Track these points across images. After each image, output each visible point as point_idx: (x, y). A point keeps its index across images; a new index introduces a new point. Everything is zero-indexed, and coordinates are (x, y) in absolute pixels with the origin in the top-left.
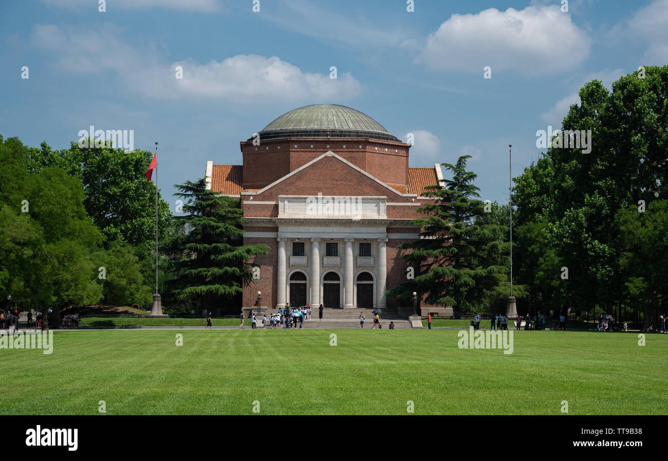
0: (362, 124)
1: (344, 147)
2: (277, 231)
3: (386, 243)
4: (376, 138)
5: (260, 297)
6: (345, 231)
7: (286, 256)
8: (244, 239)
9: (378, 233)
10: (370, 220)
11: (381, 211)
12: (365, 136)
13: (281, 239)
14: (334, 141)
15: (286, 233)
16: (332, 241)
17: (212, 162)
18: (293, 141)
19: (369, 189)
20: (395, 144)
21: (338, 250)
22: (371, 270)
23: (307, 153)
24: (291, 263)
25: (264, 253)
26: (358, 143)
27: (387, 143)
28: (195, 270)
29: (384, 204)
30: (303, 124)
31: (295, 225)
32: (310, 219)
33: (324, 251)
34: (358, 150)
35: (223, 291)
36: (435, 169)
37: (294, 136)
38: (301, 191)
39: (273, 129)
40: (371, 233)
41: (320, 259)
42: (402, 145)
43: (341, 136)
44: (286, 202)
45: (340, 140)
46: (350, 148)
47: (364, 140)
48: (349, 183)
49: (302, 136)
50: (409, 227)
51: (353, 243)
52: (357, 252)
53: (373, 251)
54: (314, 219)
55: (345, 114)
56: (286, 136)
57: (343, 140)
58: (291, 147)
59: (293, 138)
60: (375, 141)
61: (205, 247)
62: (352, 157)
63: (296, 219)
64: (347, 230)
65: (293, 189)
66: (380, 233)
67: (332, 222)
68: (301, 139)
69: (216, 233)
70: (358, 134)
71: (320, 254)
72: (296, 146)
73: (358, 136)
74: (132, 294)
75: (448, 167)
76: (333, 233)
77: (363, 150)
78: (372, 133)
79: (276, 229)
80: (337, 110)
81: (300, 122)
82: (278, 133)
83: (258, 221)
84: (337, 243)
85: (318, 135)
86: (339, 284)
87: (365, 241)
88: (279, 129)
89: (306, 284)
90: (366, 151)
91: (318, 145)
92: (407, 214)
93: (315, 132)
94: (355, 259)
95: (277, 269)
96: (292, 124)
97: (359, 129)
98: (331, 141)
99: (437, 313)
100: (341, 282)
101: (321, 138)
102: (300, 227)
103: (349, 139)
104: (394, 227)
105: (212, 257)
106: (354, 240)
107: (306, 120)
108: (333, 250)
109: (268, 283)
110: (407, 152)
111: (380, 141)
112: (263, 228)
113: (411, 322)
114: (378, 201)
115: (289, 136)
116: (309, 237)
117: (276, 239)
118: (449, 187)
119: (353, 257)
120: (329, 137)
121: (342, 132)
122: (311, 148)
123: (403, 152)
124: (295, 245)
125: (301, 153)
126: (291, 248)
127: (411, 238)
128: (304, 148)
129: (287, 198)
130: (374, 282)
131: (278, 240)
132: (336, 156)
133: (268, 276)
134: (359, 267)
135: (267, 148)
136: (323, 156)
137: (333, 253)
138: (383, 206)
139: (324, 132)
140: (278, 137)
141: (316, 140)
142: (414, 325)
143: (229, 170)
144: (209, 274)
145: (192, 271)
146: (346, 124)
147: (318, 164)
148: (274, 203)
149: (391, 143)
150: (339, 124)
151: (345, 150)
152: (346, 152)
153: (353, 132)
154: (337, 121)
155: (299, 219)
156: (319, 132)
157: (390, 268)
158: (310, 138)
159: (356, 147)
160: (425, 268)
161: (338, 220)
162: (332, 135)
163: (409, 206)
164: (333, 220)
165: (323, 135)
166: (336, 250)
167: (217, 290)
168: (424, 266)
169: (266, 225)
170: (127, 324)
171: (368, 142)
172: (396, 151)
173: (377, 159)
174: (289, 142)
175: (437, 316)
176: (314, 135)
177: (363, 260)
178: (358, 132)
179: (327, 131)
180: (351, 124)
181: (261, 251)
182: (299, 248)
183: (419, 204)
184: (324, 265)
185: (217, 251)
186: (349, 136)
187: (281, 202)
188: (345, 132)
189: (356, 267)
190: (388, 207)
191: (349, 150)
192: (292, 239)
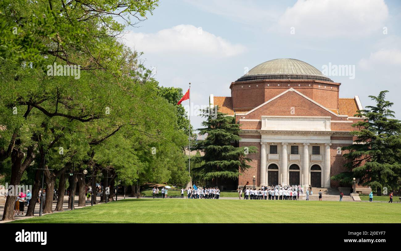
0: (309, 71)
1: (299, 85)
2: (261, 138)
3: (330, 146)
4: (319, 79)
5: (255, 179)
6: (304, 139)
7: (266, 154)
8: (240, 143)
9: (325, 140)
10: (320, 131)
11: (327, 126)
12: (312, 78)
13: (263, 143)
14: (293, 82)
15: (266, 139)
16: (295, 144)
17: (213, 95)
18: (268, 82)
19: (316, 112)
20: (331, 83)
21: (299, 151)
22: (320, 163)
23: (275, 89)
24: (269, 158)
25: (255, 152)
26: (308, 83)
27: (326, 83)
28: (213, 162)
29: (329, 122)
30: (272, 71)
31: (272, 134)
32: (282, 131)
33: (290, 151)
34: (308, 87)
35: (231, 175)
36: (355, 99)
37: (267, 78)
38: (273, 113)
39: (253, 74)
40: (321, 140)
41: (287, 156)
42: (334, 84)
43: (297, 78)
44: (266, 120)
45: (296, 81)
46: (303, 86)
47: (312, 81)
48: (304, 108)
49: (272, 78)
50: (345, 136)
51: (309, 146)
52: (311, 152)
53: (321, 151)
54: (284, 131)
55: (299, 65)
56: (261, 79)
57: (298, 81)
58: (265, 85)
59: (267, 80)
60: (319, 82)
61: (219, 148)
62: (304, 92)
63: (272, 131)
64: (305, 138)
65: (268, 112)
66: (326, 140)
67: (295, 133)
68: (272, 81)
69: (225, 139)
70: (307, 77)
71: (287, 152)
72: (268, 85)
73: (308, 78)
74: (179, 176)
75: (373, 98)
76: (296, 139)
77: (312, 87)
78: (316, 77)
79: (260, 137)
80: (293, 62)
81: (270, 70)
82: (256, 77)
83: (248, 132)
84: (298, 146)
85: (283, 78)
86: (299, 172)
87: (316, 145)
88: (256, 74)
89: (278, 171)
90: (313, 88)
91: (283, 84)
92: (344, 128)
93: (280, 76)
94: (310, 156)
95: (260, 162)
96: (265, 71)
97: (308, 74)
98: (291, 82)
99: (361, 192)
100: (300, 171)
101: (284, 80)
102: (275, 136)
103: (303, 80)
104: (336, 136)
105: (223, 154)
106: (309, 144)
107: (274, 68)
108: (295, 151)
109: (254, 170)
110: (338, 88)
111: (322, 82)
112: (252, 136)
113: (352, 197)
114: (325, 119)
115: (264, 78)
116: (280, 142)
117: (260, 143)
118: (373, 110)
119: (309, 155)
120: (289, 79)
121: (297, 76)
122: (278, 86)
123: (335, 89)
124: (271, 147)
125: (272, 89)
126: (269, 149)
127: (347, 143)
128: (273, 86)
129: (267, 118)
130: (322, 171)
131: (261, 144)
132: (296, 91)
133: (255, 166)
134: (312, 161)
135: (250, 86)
136: (287, 91)
137: (295, 152)
138: (328, 123)
139: (286, 76)
140: (257, 79)
141: (281, 81)
142: (355, 200)
143: (224, 100)
144: (222, 164)
145: (211, 162)
146: (300, 71)
147: (284, 96)
148: (258, 120)
149: (328, 82)
150: (295, 71)
151: (300, 87)
152: (301, 88)
153: (304, 76)
154: (293, 68)
155: (275, 131)
156: (283, 76)
157: (333, 162)
158: (278, 80)
159: (307, 85)
160: (358, 162)
161: (300, 131)
162: (291, 78)
163: (345, 123)
164: (296, 131)
165: (286, 78)
166: (297, 151)
167: (227, 175)
168: (357, 161)
169: (253, 134)
170: (175, 195)
171: (315, 82)
172: (331, 88)
173: (320, 93)
174: (264, 82)
175: (361, 193)
176: (280, 78)
177: (315, 157)
178: (307, 76)
179: (288, 76)
180: (302, 71)
181: (252, 151)
182: (273, 149)
183: (352, 122)
184: (290, 160)
185: (226, 150)
186: (302, 78)
187: (263, 120)
188: (299, 76)
189: (311, 161)
190: (332, 123)
191: (301, 87)
192: (269, 143)
